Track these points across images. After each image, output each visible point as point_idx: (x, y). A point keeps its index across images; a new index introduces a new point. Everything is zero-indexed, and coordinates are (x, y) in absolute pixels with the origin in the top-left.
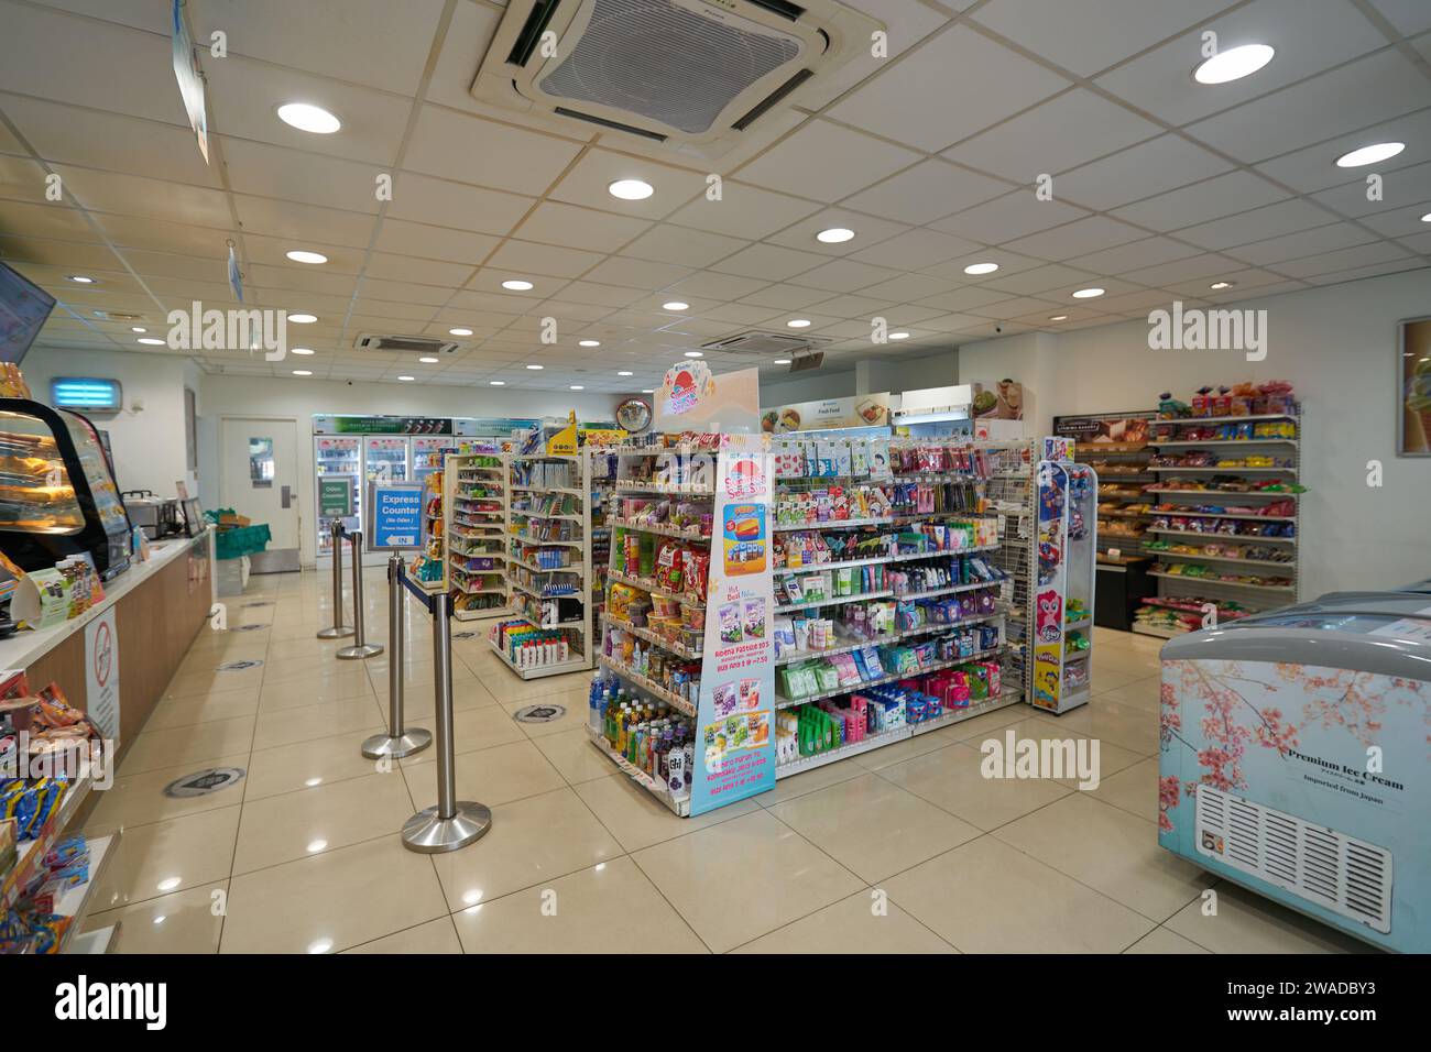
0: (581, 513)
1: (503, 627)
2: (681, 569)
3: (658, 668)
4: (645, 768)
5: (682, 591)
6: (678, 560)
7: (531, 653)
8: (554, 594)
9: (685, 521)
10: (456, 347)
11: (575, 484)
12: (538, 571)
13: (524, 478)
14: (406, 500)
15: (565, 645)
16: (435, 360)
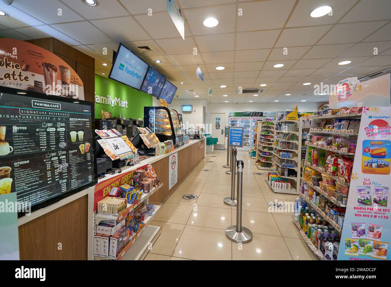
0: (298, 140)
1: (269, 174)
2: (337, 166)
3: (323, 204)
4: (314, 243)
5: (337, 175)
6: (336, 162)
7: (277, 184)
8: (286, 167)
9: (340, 146)
10: (262, 90)
11: (296, 131)
12: (281, 158)
13: (279, 128)
14: (238, 132)
15: (289, 184)
16: (257, 95)
